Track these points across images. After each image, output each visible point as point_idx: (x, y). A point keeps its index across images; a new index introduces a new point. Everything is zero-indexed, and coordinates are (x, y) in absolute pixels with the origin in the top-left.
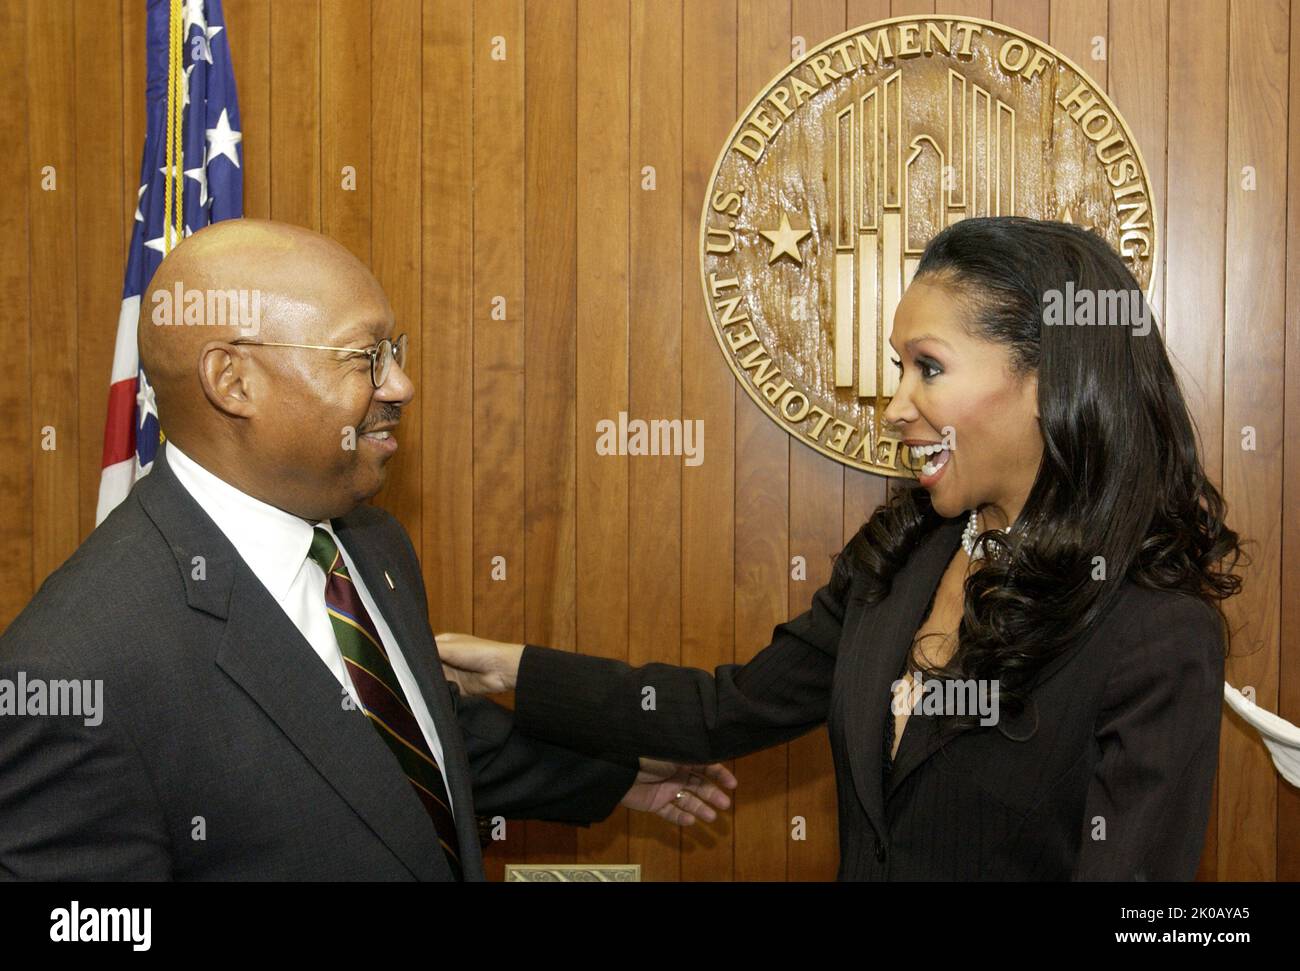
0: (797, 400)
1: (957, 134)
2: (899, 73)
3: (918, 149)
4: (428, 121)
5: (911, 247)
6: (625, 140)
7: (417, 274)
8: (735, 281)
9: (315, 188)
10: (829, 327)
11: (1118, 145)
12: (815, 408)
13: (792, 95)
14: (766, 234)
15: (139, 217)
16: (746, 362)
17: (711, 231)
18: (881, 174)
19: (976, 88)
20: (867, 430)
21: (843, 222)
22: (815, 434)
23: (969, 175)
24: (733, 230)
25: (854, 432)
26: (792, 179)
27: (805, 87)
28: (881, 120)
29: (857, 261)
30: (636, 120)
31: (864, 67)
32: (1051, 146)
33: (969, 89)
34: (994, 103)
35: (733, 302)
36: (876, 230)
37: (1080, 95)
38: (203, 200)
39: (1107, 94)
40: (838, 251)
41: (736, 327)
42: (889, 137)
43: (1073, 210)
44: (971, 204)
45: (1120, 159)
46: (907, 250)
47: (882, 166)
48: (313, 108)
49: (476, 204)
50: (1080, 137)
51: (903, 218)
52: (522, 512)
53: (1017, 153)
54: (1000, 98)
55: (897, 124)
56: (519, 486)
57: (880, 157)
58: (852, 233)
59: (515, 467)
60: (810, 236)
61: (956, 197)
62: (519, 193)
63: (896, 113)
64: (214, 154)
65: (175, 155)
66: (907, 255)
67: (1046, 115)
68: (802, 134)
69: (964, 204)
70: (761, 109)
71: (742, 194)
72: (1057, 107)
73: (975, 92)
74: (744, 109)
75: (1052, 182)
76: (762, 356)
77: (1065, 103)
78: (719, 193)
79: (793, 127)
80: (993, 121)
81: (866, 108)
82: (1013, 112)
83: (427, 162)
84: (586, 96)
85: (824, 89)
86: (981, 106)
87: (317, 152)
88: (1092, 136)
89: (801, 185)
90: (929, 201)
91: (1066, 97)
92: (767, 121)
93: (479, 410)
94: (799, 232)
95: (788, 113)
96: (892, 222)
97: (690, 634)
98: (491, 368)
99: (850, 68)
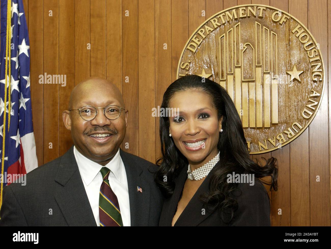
1: (258, 42)
2: (239, 23)
3: (246, 47)
5: (244, 79)
6: (154, 47)
9: (57, 64)
11: (311, 45)
13: (205, 31)
17: (180, 75)
18: (234, 55)
19: (264, 27)
21: (222, 71)
23: (262, 55)
26: (206, 58)
27: (209, 28)
28: (234, 38)
29: (226, 84)
30: (157, 41)
31: (228, 22)
32: (289, 45)
33: (262, 28)
34: (270, 32)
36: (233, 74)
37: (298, 29)
38: (17, 67)
39: (308, 28)
40: (221, 81)
42: (236, 44)
43: (297, 66)
44: (263, 65)
45: (312, 49)
46: (243, 80)
47: (234, 53)
48: (56, 39)
49: (107, 68)
50: (299, 42)
51: (241, 70)
53: (278, 48)
54: (272, 30)
55: (239, 39)
57: (234, 50)
58: (225, 75)
60: (211, 76)
61: (259, 63)
62: (120, 64)
63: (239, 36)
64: (20, 53)
65: (9, 53)
66: (243, 82)
67: (287, 35)
68: (209, 44)
69: (261, 65)
70: (195, 36)
71: (190, 63)
72: (291, 33)
73: (264, 29)
74: (191, 35)
75: (290, 57)
77: (294, 31)
78: (182, 63)
79: (206, 41)
80: (270, 38)
81: (229, 35)
82: (276, 35)
83: (92, 55)
84: (141, 34)
85: (216, 29)
86: (266, 33)
87: (58, 52)
88: (302, 42)
89: (209, 60)
90: (250, 64)
91: (293, 29)
92: (197, 39)
94: (208, 75)
95: (204, 37)
96: (238, 71)
99: (224, 22)
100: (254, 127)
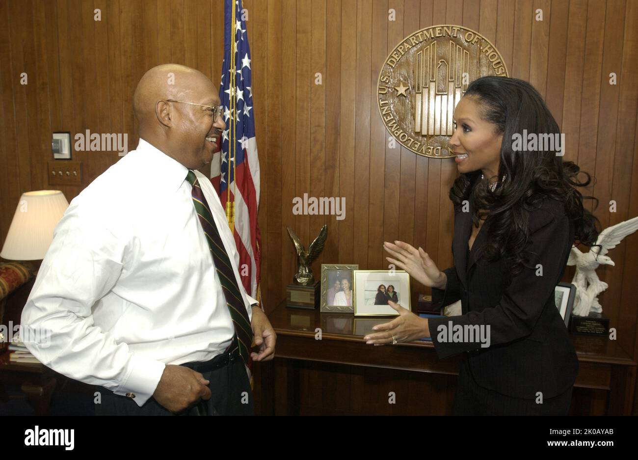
0: (404, 135)
1: (452, 59)
2: (436, 42)
3: (441, 64)
4: (298, 55)
5: (438, 92)
6: (355, 61)
7: (294, 100)
8: (387, 102)
9: (266, 75)
10: (414, 115)
11: (499, 63)
12: (409, 138)
13: (404, 48)
14: (396, 88)
15: (222, 84)
16: (390, 125)
17: (380, 87)
18: (430, 71)
19: (458, 46)
20: (424, 144)
21: (418, 84)
22: (409, 145)
23: (455, 72)
24: (386, 87)
25: (420, 145)
26: (404, 72)
27: (408, 46)
28: (430, 55)
29: (422, 96)
30: (358, 55)
31: (425, 40)
32: (479, 63)
33: (456, 46)
34: (463, 50)
35: (386, 108)
36: (428, 87)
37: (488, 48)
38: (242, 79)
39: (496, 47)
40: (417, 93)
41: (387, 115)
42: (432, 60)
44: (456, 80)
45: (499, 67)
47: (430, 68)
48: (265, 52)
50: (488, 61)
51: (436, 84)
52: (324, 167)
53: (469, 65)
54: (465, 49)
55: (435, 56)
56: (323, 160)
57: (430, 66)
58: (421, 88)
59: (322, 154)
60: (409, 89)
61: (452, 78)
63: (434, 53)
64: (244, 66)
65: (233, 66)
66: (437, 94)
67: (478, 54)
68: (407, 59)
69: (453, 80)
70: (395, 52)
71: (389, 77)
72: (481, 52)
74: (390, 52)
76: (394, 123)
77: (484, 51)
78: (383, 76)
79: (404, 57)
80: (463, 55)
81: (426, 52)
82: (468, 53)
83: (298, 67)
84: (344, 48)
85: (414, 46)
86: (459, 51)
87: (266, 64)
88: (491, 60)
89: (406, 74)
90: (444, 79)
91: (484, 49)
92: (397, 56)
93: (312, 138)
94: (406, 88)
95: (403, 53)
96: (433, 85)
97: (371, 201)
98: (315, 126)
99: (421, 40)
100: (445, 134)
